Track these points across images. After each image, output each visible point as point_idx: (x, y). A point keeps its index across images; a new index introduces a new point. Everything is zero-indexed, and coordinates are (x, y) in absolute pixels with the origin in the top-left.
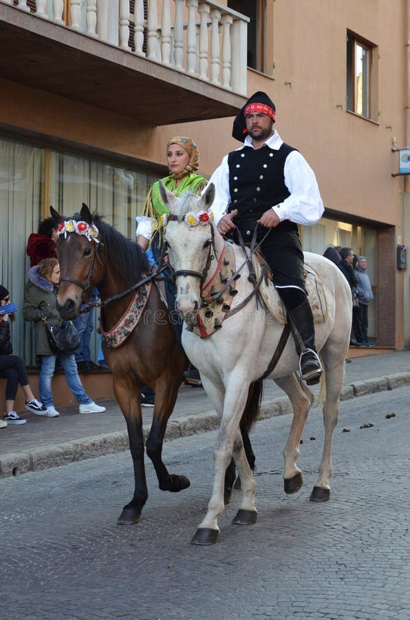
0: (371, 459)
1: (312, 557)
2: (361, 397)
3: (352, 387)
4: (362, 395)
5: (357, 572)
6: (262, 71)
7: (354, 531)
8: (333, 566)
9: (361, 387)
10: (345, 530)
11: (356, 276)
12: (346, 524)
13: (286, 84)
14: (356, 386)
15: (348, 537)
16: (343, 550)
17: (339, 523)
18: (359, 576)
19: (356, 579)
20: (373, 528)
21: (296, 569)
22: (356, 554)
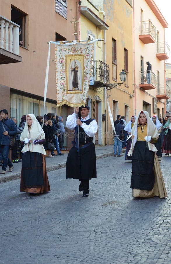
0: (68, 192)
1: (48, 232)
2: (62, 169)
3: (59, 165)
4: (63, 168)
5: (66, 237)
6: (24, 47)
7: (64, 221)
8: (57, 235)
9: (62, 165)
10: (60, 220)
11: (59, 125)
12: (60, 218)
13: (33, 52)
14: (60, 164)
15: (62, 223)
16: (60, 228)
17: (58, 217)
18: (67, 239)
19: (66, 240)
20: (71, 219)
21: (42, 237)
22: (65, 230)
